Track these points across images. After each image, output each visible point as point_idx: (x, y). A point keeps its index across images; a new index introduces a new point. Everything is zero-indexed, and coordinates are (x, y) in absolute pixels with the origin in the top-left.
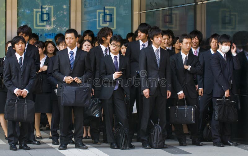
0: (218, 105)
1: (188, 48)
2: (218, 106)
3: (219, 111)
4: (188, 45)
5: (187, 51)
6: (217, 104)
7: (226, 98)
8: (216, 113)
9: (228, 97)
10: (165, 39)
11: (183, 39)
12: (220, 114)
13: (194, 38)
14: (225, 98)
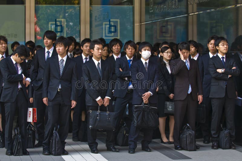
0: (137, 111)
1: (100, 54)
2: (136, 113)
3: (137, 117)
4: (100, 51)
5: (99, 57)
6: (135, 110)
7: (145, 104)
8: (135, 120)
9: (147, 103)
10: (87, 47)
11: (94, 45)
12: (139, 120)
13: (116, 45)
14: (143, 104)
